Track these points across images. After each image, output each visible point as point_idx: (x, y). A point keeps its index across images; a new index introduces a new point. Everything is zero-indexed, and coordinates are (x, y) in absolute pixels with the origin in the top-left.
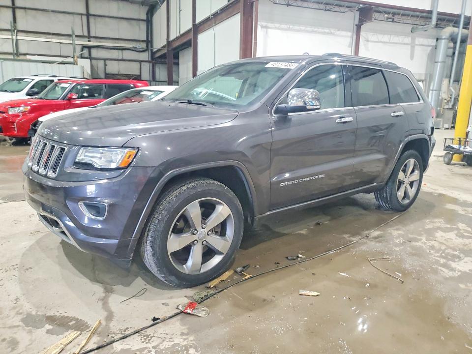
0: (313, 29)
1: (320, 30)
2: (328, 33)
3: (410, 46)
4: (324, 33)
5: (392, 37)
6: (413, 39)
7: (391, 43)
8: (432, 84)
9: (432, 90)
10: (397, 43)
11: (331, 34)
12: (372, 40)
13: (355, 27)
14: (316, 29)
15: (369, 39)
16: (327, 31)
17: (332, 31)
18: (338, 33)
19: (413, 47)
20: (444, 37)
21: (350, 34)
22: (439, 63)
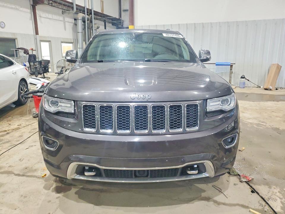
0: (4, 4)
1: (9, 5)
2: (14, 8)
3: (63, 22)
4: (12, 8)
5: (53, 16)
6: (64, 18)
7: (53, 19)
8: (78, 45)
9: (79, 48)
10: (57, 20)
11: (17, 9)
12: (43, 16)
13: (31, 6)
14: (5, 5)
15: (41, 16)
16: (14, 7)
17: (17, 7)
18: (21, 9)
19: (64, 23)
20: (80, 18)
21: (29, 11)
22: (80, 33)
